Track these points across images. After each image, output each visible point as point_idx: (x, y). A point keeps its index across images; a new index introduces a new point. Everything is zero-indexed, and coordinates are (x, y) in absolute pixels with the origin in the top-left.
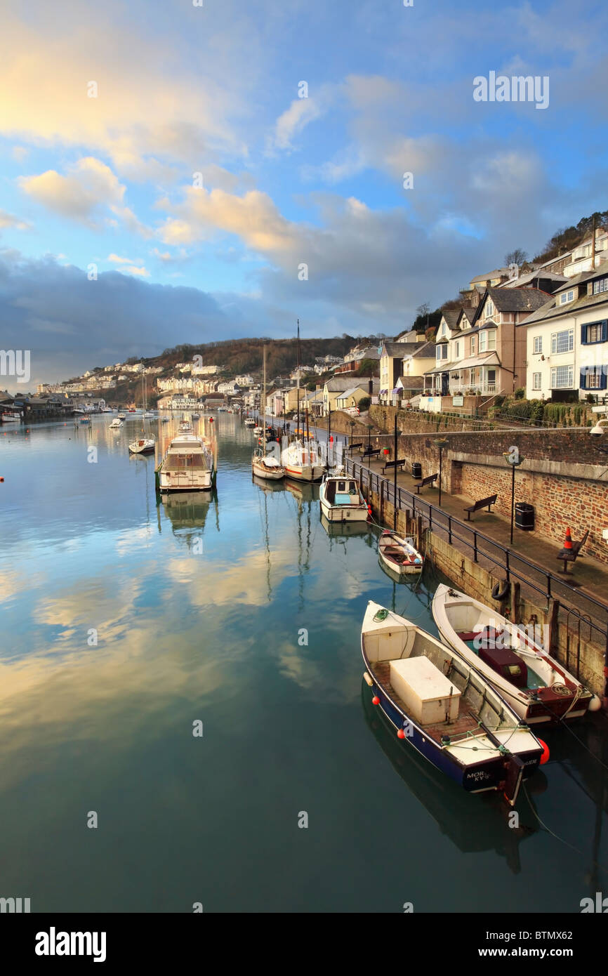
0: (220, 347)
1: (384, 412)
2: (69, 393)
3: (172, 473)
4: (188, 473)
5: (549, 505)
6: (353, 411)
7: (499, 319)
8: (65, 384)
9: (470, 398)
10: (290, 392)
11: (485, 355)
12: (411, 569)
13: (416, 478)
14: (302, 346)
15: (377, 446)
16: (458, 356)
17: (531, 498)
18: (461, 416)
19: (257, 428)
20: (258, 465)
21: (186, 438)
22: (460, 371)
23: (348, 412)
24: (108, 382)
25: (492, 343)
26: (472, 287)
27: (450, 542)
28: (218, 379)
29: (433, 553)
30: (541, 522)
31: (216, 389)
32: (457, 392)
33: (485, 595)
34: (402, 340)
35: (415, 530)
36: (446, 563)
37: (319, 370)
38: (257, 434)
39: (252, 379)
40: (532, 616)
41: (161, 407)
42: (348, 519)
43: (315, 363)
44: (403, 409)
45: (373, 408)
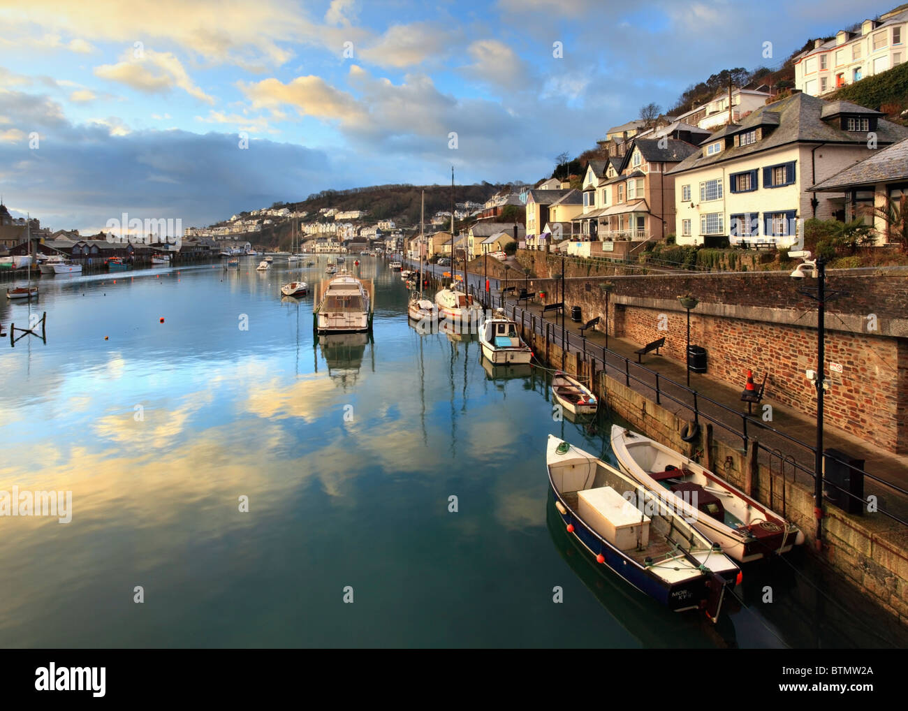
0: (364, 193)
1: (532, 256)
2: (216, 237)
3: (330, 314)
4: (346, 314)
5: (722, 347)
6: (499, 256)
7: (647, 169)
8: (212, 227)
9: (620, 243)
10: (434, 237)
11: (634, 202)
12: (586, 409)
13: (576, 322)
14: (442, 193)
15: (531, 289)
16: (605, 202)
17: (702, 341)
18: (612, 261)
19: (405, 272)
20: (414, 308)
21: (345, 280)
22: (609, 217)
23: (495, 256)
24: (253, 227)
25: (639, 191)
26: (609, 138)
27: (628, 385)
28: (360, 223)
29: (608, 396)
30: (714, 364)
31: (359, 234)
32: (606, 237)
33: (671, 437)
34: (543, 187)
35: (587, 372)
36: (623, 405)
37: (461, 216)
38: (404, 277)
39: (394, 224)
40: (728, 458)
41: (305, 250)
42: (512, 361)
43: (455, 208)
44: (551, 253)
45: (519, 252)
